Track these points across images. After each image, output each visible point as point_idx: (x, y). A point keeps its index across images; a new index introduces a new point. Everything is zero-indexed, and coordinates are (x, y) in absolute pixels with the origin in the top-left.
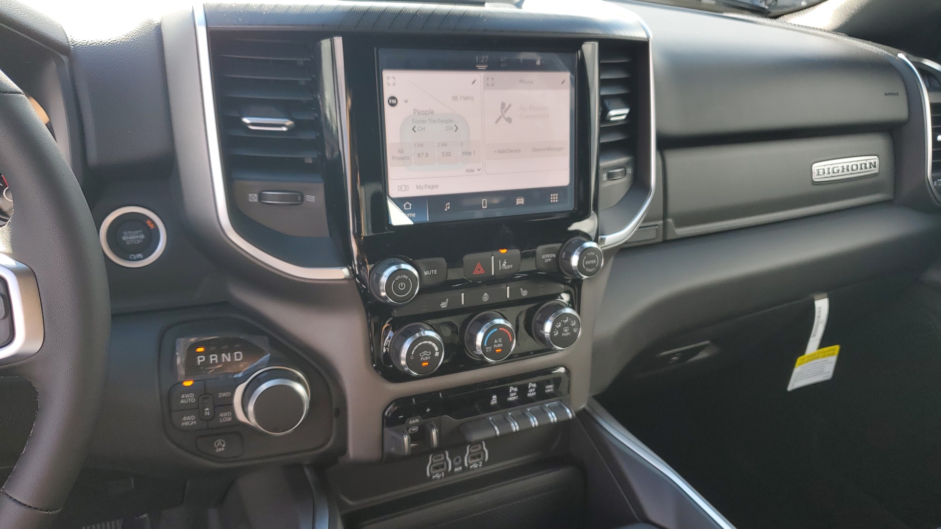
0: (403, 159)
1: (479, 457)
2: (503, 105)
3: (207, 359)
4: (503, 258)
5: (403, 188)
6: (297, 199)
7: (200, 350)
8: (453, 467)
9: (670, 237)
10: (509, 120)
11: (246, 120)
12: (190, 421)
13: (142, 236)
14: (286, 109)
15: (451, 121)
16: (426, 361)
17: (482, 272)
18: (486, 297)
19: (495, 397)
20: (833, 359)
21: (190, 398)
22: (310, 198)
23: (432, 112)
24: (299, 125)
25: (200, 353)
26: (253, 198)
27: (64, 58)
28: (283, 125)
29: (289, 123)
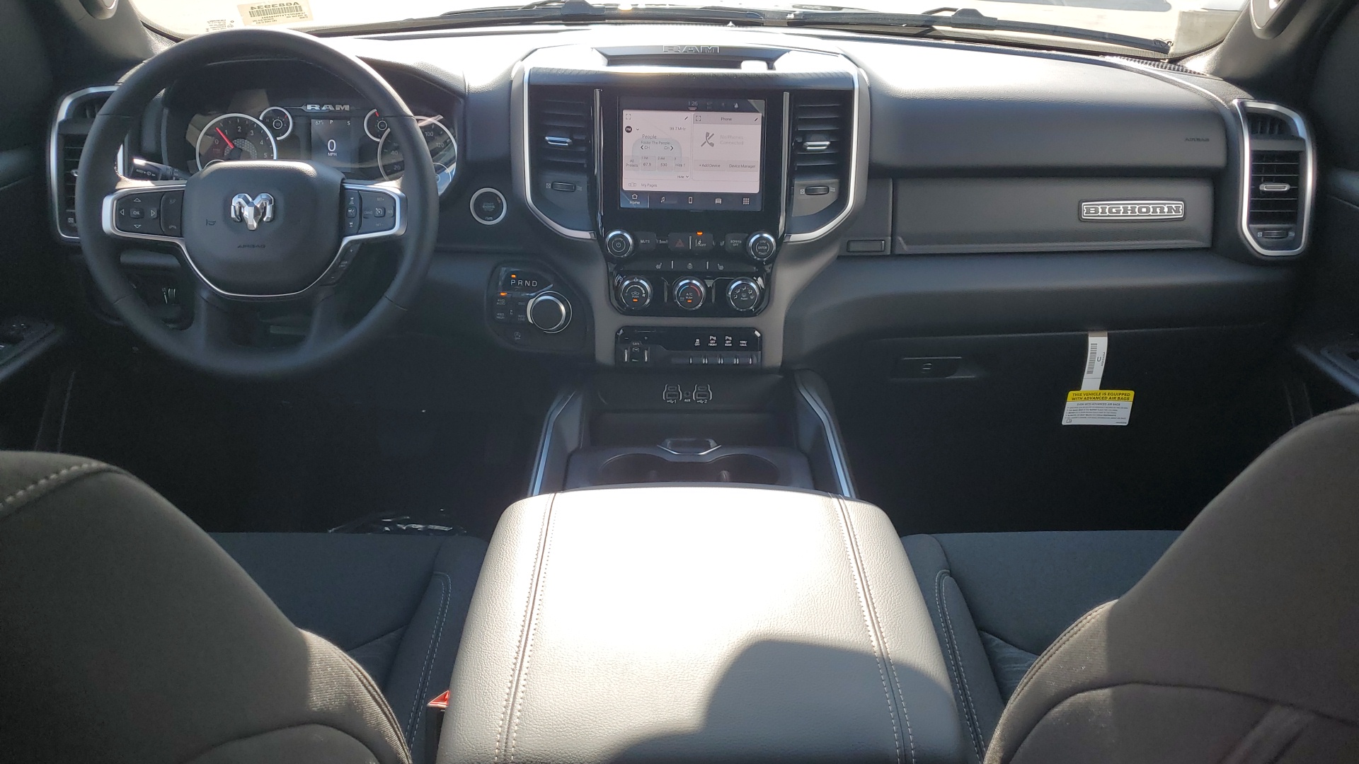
0: (633, 166)
1: (705, 396)
2: (708, 134)
3: (517, 282)
4: (699, 238)
5: (632, 185)
6: (572, 189)
7: (514, 276)
8: (683, 399)
9: (898, 252)
10: (712, 145)
11: (547, 138)
12: (501, 316)
13: (493, 207)
14: (570, 132)
15: (669, 143)
16: (635, 299)
17: (682, 245)
18: (690, 266)
19: (698, 340)
20: (1129, 405)
21: (503, 302)
22: (579, 188)
23: (655, 137)
24: (575, 143)
25: (514, 278)
26: (549, 186)
27: (462, 100)
28: (566, 143)
29: (568, 140)
